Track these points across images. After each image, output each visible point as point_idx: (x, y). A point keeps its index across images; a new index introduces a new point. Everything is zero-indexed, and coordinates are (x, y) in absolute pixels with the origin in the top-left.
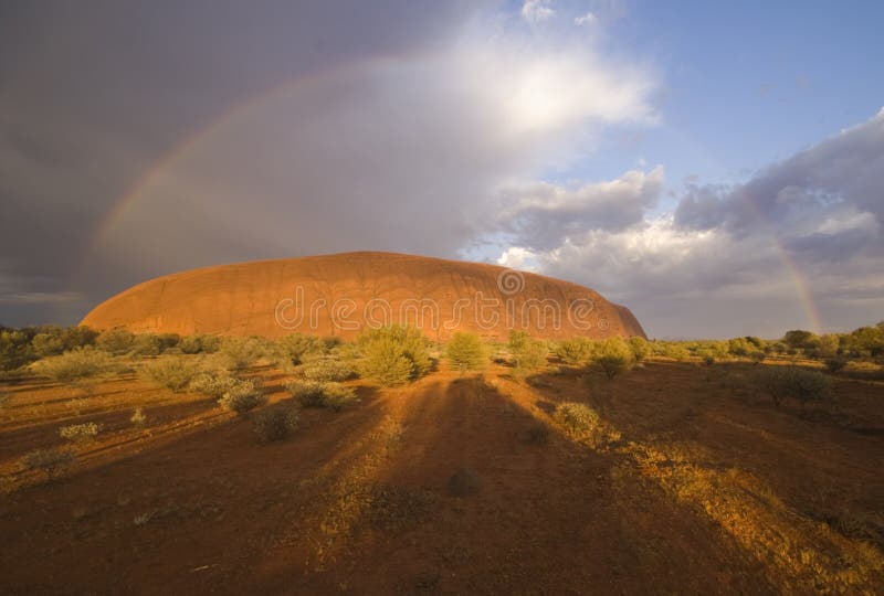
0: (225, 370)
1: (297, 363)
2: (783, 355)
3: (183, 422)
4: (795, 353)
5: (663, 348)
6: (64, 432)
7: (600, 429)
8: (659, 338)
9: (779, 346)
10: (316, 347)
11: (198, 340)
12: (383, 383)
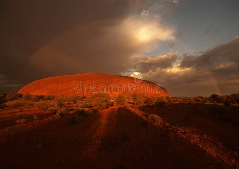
0: (56, 105)
1: (75, 103)
2: (211, 101)
3: (47, 119)
4: (214, 101)
5: (175, 99)
6: (16, 121)
7: (163, 122)
8: (174, 97)
9: (209, 99)
10: (80, 99)
11: (49, 97)
12: (99, 109)
